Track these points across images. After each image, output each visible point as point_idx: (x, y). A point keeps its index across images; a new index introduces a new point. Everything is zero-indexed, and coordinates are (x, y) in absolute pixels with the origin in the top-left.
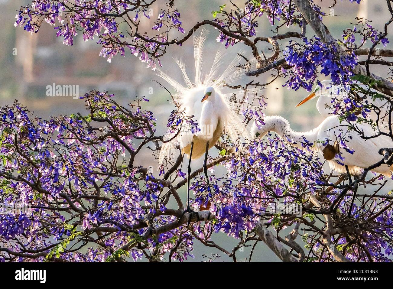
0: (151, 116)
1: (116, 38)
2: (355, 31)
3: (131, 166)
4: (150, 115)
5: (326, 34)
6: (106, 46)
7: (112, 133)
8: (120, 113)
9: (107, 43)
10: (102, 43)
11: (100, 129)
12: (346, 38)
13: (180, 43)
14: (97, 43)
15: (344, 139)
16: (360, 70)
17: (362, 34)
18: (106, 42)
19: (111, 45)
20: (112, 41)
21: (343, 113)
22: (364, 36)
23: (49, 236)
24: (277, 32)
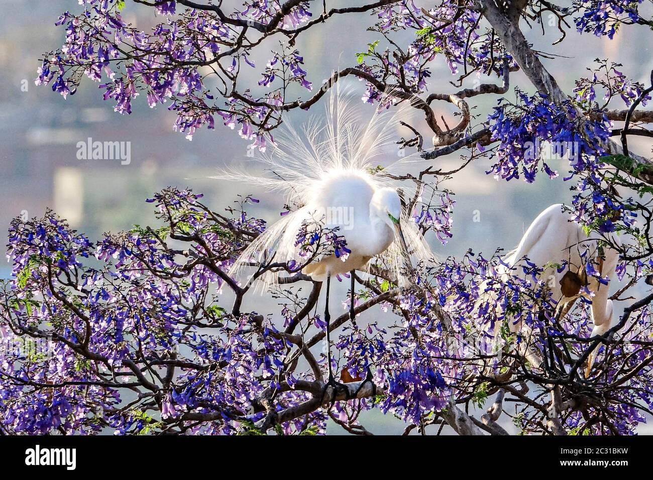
0: (262, 226)
1: (200, 100)
2: (595, 80)
3: (236, 312)
4: (260, 225)
5: (551, 87)
6: (184, 113)
7: (205, 259)
8: (213, 222)
9: (185, 109)
10: (177, 108)
11: (184, 252)
12: (581, 93)
13: (306, 106)
14: (169, 109)
15: (593, 260)
16: (609, 146)
17: (607, 86)
18: (185, 106)
19: (191, 113)
20: (194, 105)
21: (592, 219)
22: (610, 89)
23: (101, 428)
24: (461, 85)
